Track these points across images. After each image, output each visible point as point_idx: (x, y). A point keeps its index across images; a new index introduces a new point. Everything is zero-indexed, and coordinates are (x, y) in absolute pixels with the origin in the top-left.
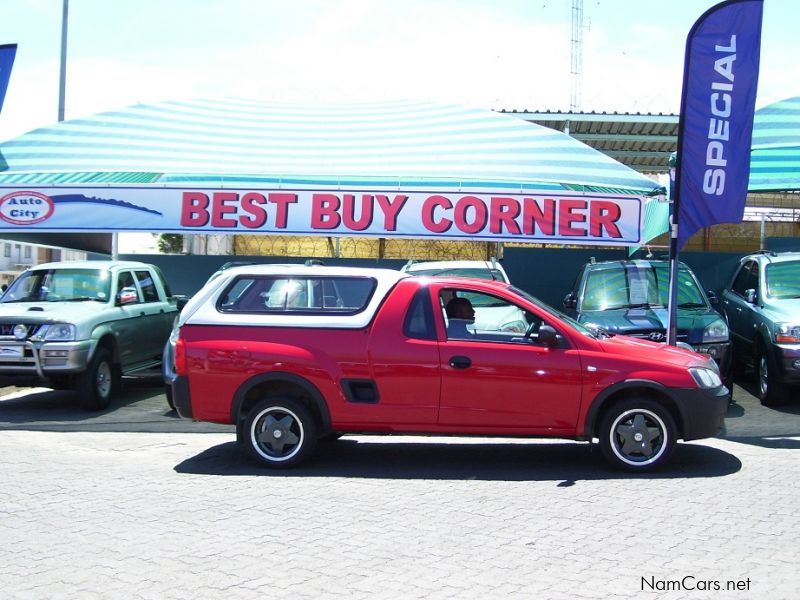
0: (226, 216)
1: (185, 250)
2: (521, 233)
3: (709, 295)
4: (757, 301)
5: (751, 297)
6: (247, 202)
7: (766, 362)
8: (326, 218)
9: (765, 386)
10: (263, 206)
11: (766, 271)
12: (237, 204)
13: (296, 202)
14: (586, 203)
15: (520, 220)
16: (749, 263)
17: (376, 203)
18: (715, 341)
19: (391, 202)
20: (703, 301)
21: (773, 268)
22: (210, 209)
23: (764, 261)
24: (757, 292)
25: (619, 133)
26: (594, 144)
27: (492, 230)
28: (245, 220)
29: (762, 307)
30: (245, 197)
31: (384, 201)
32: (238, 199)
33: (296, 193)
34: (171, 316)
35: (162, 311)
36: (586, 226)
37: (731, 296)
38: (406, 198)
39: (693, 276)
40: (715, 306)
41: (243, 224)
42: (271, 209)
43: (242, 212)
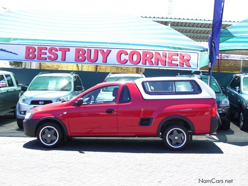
0: (42, 56)
1: (23, 67)
2: (153, 65)
3: (222, 89)
4: (239, 92)
5: (237, 90)
6: (51, 50)
7: (243, 114)
8: (80, 58)
9: (242, 123)
10: (56, 52)
11: (243, 80)
12: (47, 51)
13: (69, 51)
14: (178, 54)
15: (153, 60)
16: (236, 77)
17: (99, 52)
18: (224, 106)
19: (105, 52)
20: (220, 91)
21: (246, 79)
22: (36, 53)
23: (242, 76)
24: (240, 88)
25: (189, 26)
26: (179, 31)
27: (143, 63)
28: (50, 58)
29: (242, 94)
30: (50, 49)
31: (102, 52)
32: (47, 50)
33: (69, 48)
34: (18, 92)
35: (15, 90)
36: (178, 63)
37: (230, 89)
38: (111, 51)
39: (216, 81)
40: (224, 93)
41: (49, 59)
42: (60, 54)
43: (48, 54)
